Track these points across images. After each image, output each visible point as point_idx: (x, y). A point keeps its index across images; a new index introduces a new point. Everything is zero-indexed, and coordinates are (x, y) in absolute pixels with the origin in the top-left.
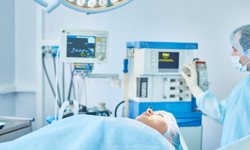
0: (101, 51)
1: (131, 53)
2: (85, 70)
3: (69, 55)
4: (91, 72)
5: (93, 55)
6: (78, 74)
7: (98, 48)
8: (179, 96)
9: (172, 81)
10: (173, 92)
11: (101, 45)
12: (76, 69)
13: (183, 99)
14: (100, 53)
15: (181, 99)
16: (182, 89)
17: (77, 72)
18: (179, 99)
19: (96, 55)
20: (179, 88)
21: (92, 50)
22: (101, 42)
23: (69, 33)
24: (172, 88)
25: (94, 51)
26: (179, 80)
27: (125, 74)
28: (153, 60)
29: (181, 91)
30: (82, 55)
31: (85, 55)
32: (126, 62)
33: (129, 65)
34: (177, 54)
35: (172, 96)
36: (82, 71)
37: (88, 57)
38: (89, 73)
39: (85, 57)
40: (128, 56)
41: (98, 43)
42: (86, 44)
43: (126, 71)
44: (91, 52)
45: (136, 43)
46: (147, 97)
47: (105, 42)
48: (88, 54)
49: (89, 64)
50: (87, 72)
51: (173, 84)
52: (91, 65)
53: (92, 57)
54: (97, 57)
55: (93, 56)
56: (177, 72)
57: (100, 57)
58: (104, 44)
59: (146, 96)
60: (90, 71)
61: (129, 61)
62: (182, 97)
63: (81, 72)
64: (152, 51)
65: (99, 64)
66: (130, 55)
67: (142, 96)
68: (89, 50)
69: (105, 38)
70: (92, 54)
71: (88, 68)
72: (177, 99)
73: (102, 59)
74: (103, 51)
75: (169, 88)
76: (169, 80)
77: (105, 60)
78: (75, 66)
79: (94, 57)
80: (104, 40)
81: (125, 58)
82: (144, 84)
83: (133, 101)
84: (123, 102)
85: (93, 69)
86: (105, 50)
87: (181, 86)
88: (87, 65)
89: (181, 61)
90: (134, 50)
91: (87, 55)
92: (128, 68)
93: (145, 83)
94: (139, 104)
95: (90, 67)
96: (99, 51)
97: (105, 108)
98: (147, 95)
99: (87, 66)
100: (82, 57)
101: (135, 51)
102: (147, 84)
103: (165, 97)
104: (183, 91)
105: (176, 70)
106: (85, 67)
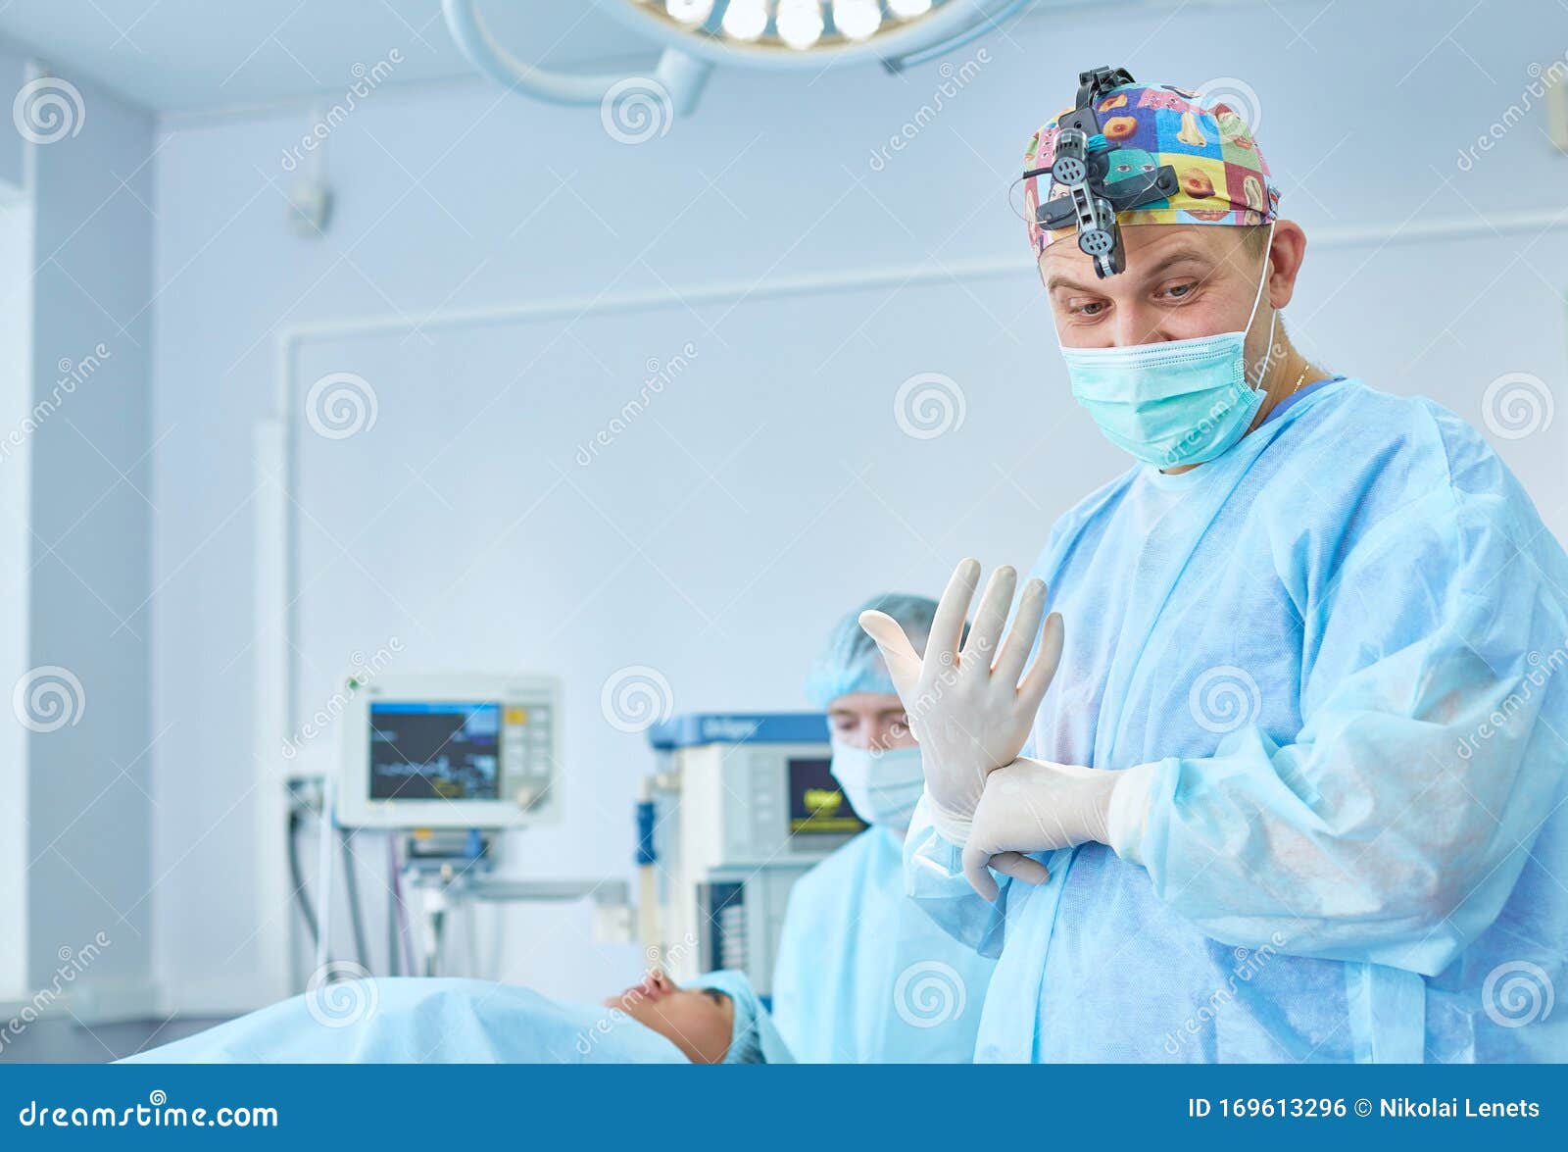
0: (527, 766)
1: (668, 775)
2: (459, 863)
3: (381, 788)
4: (488, 872)
5: (488, 787)
6: (432, 880)
7: (513, 755)
11: (527, 743)
12: (415, 855)
14: (526, 779)
17: (424, 871)
19: (506, 785)
21: (486, 764)
22: (527, 725)
23: (375, 690)
25: (498, 768)
27: (648, 869)
28: (763, 798)
30: (440, 791)
31: (454, 790)
32: (647, 817)
33: (659, 829)
36: (446, 868)
37: (471, 798)
38: (480, 876)
39: (455, 797)
40: (652, 785)
41: (511, 734)
42: (457, 736)
43: (647, 856)
44: (479, 774)
45: (680, 722)
46: (744, 965)
47: (547, 726)
48: (471, 784)
49: (474, 831)
50: (470, 872)
52: (484, 835)
53: (488, 799)
54: (511, 798)
55: (490, 793)
57: (524, 796)
58: (540, 735)
59: (738, 961)
60: (480, 865)
61: (659, 810)
63: (437, 870)
64: (754, 759)
66: (662, 781)
68: (472, 766)
69: (546, 708)
70: (486, 782)
71: (472, 849)
73: (536, 804)
74: (539, 768)
77: (547, 810)
78: (411, 844)
79: (497, 798)
80: (540, 716)
81: (642, 799)
86: (548, 761)
88: (465, 836)
90: (680, 761)
91: (463, 790)
92: (659, 843)
93: (736, 910)
95: (481, 847)
96: (521, 771)
99: (466, 843)
100: (440, 797)
101: (683, 763)
102: (743, 915)
106: (457, 848)
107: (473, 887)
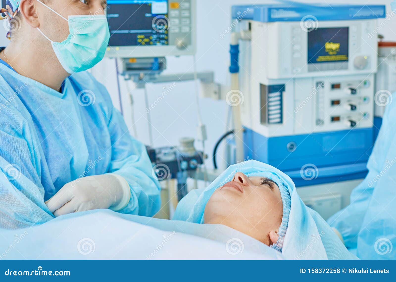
0: (180, 29)
1: (245, 31)
2: (149, 72)
4: (159, 73)
5: (163, 39)
6: (132, 78)
7: (174, 23)
8: (349, 117)
9: (335, 86)
10: (336, 111)
11: (180, 17)
13: (358, 123)
14: (180, 34)
15: (353, 123)
16: (354, 103)
17: (130, 75)
18: (349, 124)
19: (171, 38)
20: (349, 101)
22: (180, 9)
24: (335, 103)
26: (349, 85)
27: (234, 75)
28: (297, 47)
29: (353, 108)
30: (140, 41)
31: (147, 40)
32: (235, 51)
34: (346, 30)
35: (335, 119)
36: (142, 74)
37: (155, 44)
38: (157, 76)
39: (148, 44)
41: (174, 13)
42: (148, 15)
43: (234, 69)
46: (281, 122)
47: (189, 10)
48: (154, 37)
49: (156, 59)
50: (152, 75)
51: (336, 94)
52: (160, 60)
53: (163, 44)
54: (173, 44)
55: (164, 41)
56: (346, 68)
57: (180, 42)
58: (187, 14)
59: (278, 120)
60: (157, 72)
61: (241, 48)
62: (354, 119)
63: (139, 75)
64: (293, 29)
65: (178, 56)
66: (242, 35)
67: (271, 121)
70: (162, 36)
71: (156, 66)
72: (344, 125)
73: (184, 46)
74: (186, 29)
75: (328, 103)
76: (327, 86)
77: (189, 48)
78: (127, 64)
79: (168, 44)
80: (186, 5)
81: (234, 43)
82: (275, 96)
83: (252, 131)
84: (232, 132)
85: (165, 68)
87: (353, 96)
88: (153, 61)
89: (354, 44)
90: (250, 24)
91: (151, 40)
93: (278, 94)
94: (267, 139)
95: (159, 65)
96: (177, 30)
97: (194, 149)
98: (281, 118)
99: (152, 64)
100: (140, 44)
101: (253, 26)
102: (281, 96)
103: (319, 122)
104: (358, 107)
105: (344, 64)
106: (149, 66)
107: (153, 80)
